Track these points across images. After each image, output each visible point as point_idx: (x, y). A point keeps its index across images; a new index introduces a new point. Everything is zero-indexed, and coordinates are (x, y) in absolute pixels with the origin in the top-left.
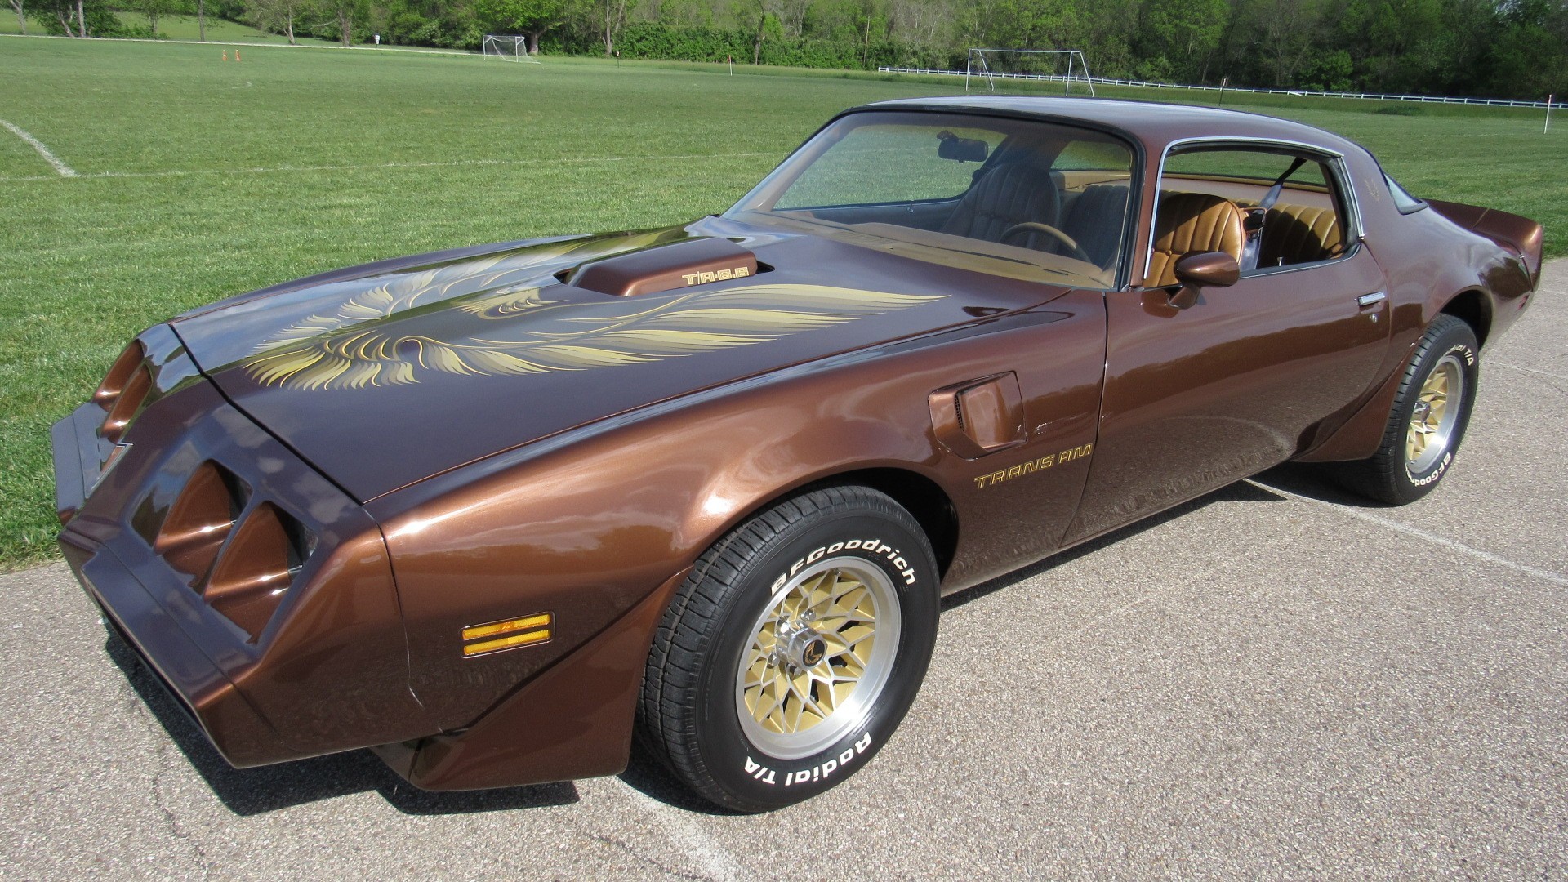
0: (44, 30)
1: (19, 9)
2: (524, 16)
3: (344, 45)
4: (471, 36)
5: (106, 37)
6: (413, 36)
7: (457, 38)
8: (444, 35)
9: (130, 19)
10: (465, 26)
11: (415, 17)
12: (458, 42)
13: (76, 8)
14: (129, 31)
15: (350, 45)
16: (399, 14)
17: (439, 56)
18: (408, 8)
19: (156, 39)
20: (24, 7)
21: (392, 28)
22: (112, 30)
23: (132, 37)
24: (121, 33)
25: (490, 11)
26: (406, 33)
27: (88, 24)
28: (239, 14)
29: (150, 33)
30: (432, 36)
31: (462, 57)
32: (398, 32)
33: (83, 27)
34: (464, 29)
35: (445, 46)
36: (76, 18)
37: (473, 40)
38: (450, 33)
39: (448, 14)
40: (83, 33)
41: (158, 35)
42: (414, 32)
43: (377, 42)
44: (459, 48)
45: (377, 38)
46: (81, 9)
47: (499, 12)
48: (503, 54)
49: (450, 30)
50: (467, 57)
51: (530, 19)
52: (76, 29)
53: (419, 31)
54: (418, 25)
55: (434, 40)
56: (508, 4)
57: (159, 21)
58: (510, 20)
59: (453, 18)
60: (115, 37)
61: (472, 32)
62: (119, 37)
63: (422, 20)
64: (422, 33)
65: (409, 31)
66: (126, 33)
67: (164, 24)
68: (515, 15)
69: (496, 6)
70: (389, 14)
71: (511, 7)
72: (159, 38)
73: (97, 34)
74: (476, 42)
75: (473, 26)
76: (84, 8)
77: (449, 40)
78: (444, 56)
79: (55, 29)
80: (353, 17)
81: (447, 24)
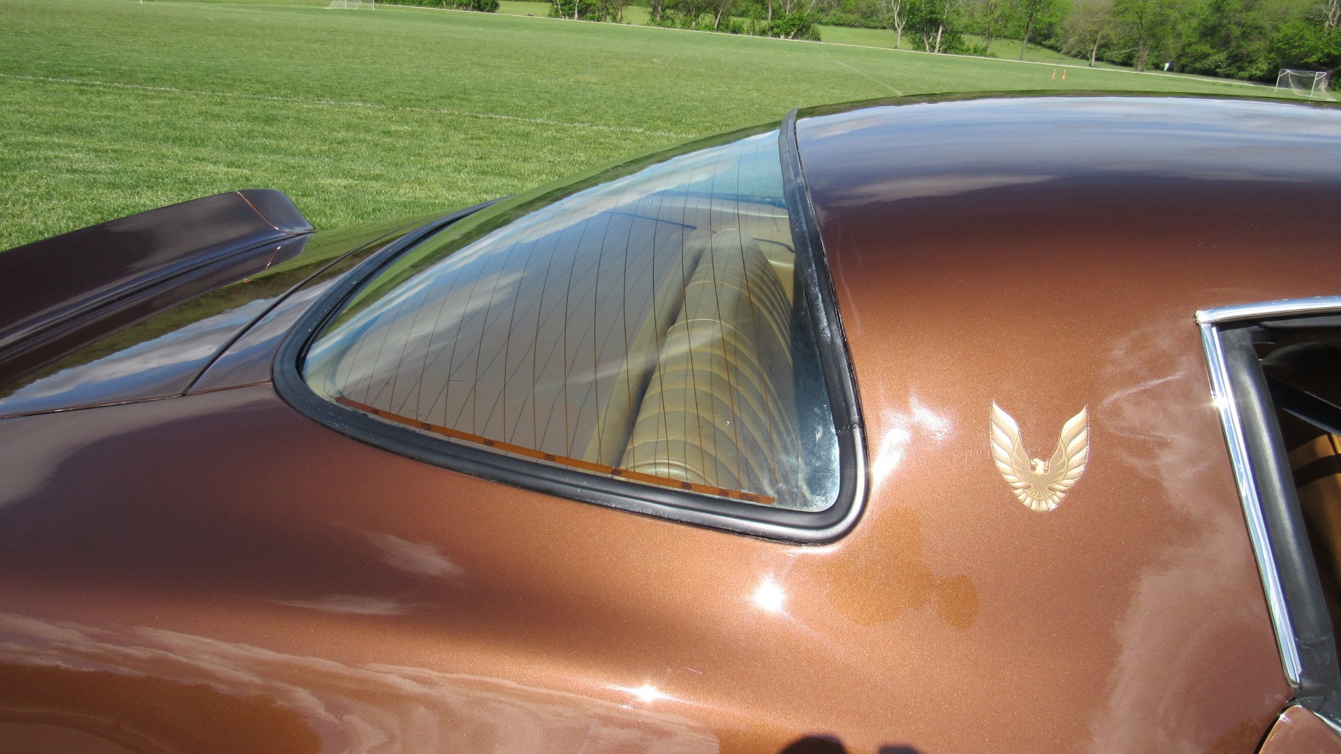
0: (911, 46)
1: (899, 30)
2: (1322, 52)
3: (1136, 70)
4: (1257, 69)
5: (951, 53)
6: (1198, 65)
7: (1241, 69)
8: (1229, 65)
9: (970, 40)
10: (1254, 58)
11: (1205, 48)
12: (1242, 74)
13: (937, 31)
14: (969, 49)
15: (1142, 70)
16: (1190, 45)
17: (1225, 85)
18: (1200, 40)
19: (986, 56)
20: (903, 29)
21: (1179, 57)
22: (957, 48)
23: (970, 54)
24: (963, 51)
25: (1286, 46)
26: (1192, 62)
27: (942, 43)
28: (1045, 40)
29: (982, 52)
30: (1217, 67)
31: (1247, 87)
32: (1184, 61)
33: (937, 46)
34: (1251, 62)
35: (1227, 76)
36: (935, 38)
37: (1258, 72)
38: (1237, 64)
39: (1239, 47)
40: (936, 50)
41: (989, 54)
42: (1200, 62)
43: (1165, 69)
44: (1242, 79)
45: (1167, 65)
46: (940, 32)
47: (1296, 47)
48: (1297, 87)
49: (1237, 61)
50: (1251, 88)
51: (1328, 55)
52: (932, 47)
53: (1204, 62)
54: (1206, 56)
55: (1218, 70)
56: (1308, 40)
57: (992, 43)
58: (1307, 55)
59: (1244, 51)
60: (957, 54)
61: (1260, 65)
62: (960, 54)
63: (1212, 51)
64: (1207, 63)
65: (1196, 60)
66: (967, 51)
67: (995, 45)
68: (1312, 51)
69: (1295, 42)
70: (1179, 45)
71: (1311, 43)
72: (989, 56)
73: (945, 51)
74: (1261, 74)
75: (1261, 59)
76: (943, 31)
77: (1233, 70)
78: (1230, 85)
79: (919, 46)
80: (1152, 46)
81: (1235, 56)
